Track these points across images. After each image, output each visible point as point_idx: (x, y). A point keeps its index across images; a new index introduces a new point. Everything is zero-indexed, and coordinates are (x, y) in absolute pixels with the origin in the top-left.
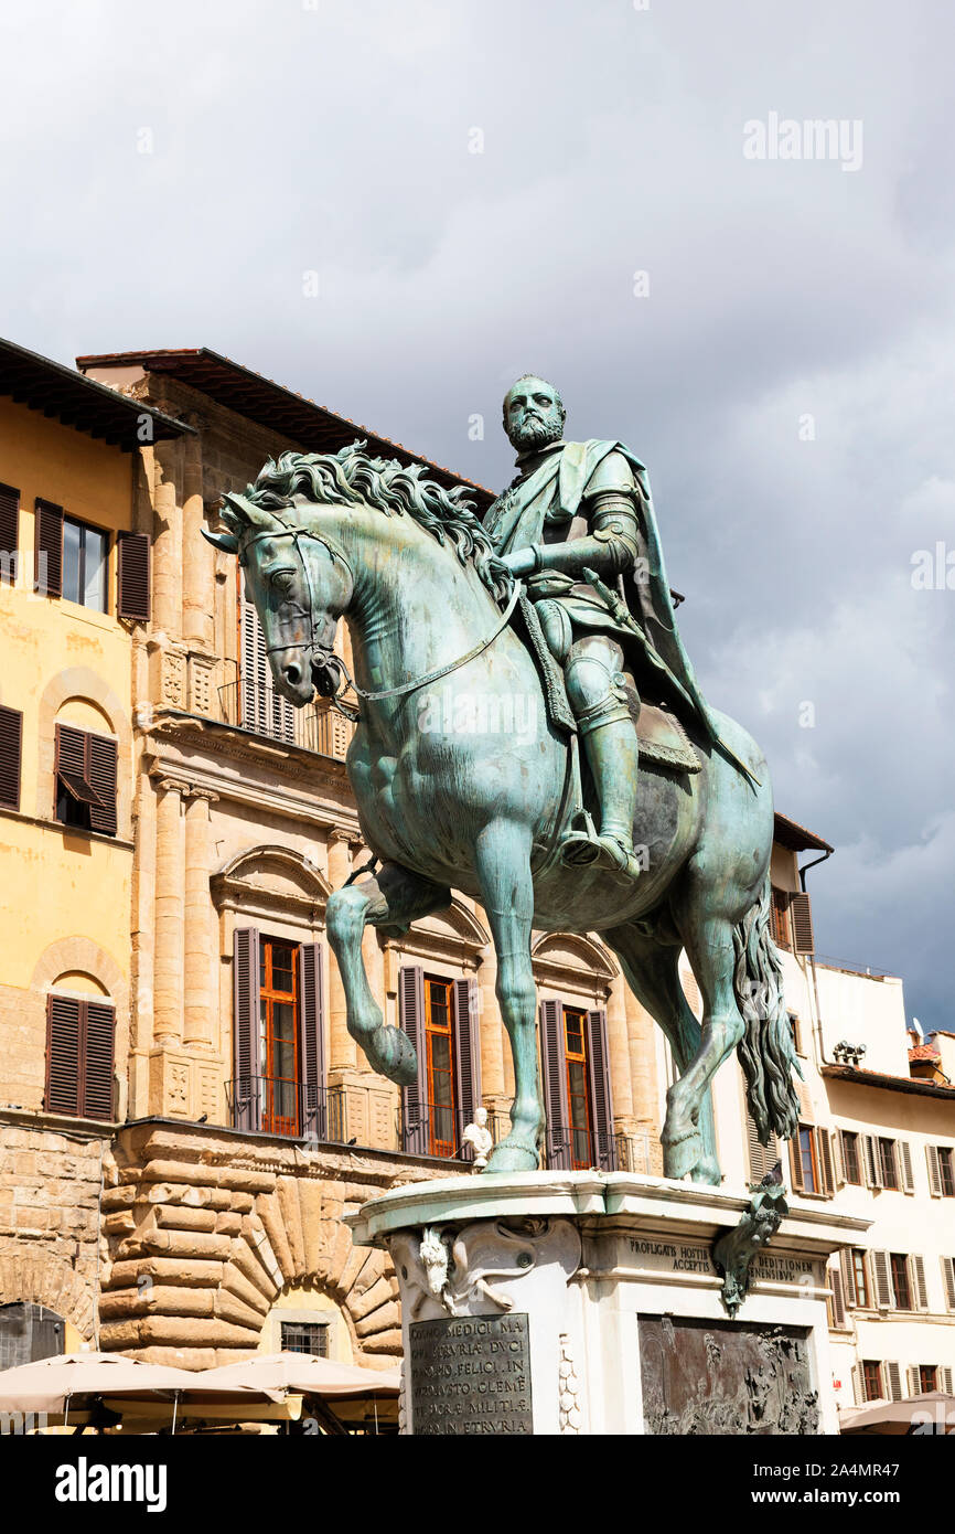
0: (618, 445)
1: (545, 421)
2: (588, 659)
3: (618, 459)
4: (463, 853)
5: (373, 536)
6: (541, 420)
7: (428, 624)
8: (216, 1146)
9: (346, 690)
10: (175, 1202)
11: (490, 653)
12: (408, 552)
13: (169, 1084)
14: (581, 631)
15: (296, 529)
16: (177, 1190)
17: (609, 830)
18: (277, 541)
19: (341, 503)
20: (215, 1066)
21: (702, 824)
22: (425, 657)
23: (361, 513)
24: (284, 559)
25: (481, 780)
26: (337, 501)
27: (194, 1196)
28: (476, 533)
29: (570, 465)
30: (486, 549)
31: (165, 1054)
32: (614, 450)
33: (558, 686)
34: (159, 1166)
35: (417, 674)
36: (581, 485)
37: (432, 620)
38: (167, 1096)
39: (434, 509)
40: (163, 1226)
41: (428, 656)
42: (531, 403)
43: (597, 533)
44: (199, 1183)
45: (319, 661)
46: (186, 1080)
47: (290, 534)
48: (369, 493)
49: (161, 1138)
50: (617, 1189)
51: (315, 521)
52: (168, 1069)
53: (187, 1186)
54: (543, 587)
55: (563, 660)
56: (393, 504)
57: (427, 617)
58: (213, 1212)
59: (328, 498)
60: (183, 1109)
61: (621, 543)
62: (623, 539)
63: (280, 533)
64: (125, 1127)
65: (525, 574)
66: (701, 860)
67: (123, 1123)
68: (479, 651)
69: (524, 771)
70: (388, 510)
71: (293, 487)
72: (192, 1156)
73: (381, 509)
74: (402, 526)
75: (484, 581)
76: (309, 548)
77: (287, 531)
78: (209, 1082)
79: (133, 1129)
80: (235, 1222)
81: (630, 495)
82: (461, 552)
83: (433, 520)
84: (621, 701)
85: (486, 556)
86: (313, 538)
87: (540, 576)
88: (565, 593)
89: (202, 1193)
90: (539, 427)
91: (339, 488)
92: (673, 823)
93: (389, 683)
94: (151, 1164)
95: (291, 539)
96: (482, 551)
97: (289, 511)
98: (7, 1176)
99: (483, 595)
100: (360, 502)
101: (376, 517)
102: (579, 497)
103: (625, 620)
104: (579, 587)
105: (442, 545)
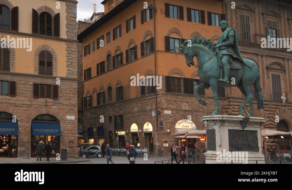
2: (224, 59)
3: (232, 31)
5: (197, 47)
8: (240, 100)
9: (195, 65)
10: (234, 108)
11: (211, 59)
12: (201, 48)
13: (233, 92)
14: (224, 55)
16: (234, 106)
18: (186, 50)
21: (243, 75)
23: (195, 45)
24: (186, 52)
27: (237, 107)
28: (211, 44)
29: (225, 32)
32: (231, 30)
34: (232, 103)
35: (202, 63)
36: (226, 35)
38: (232, 94)
39: (205, 43)
40: (232, 111)
43: (228, 42)
44: (237, 105)
45: (191, 62)
48: (197, 42)
49: (231, 100)
52: (232, 91)
54: (221, 49)
55: (221, 58)
56: (199, 43)
57: (203, 56)
60: (235, 95)
61: (231, 42)
65: (219, 47)
66: (243, 79)
67: (226, 98)
69: (215, 73)
71: (188, 43)
72: (236, 102)
73: (198, 44)
74: (201, 45)
75: (212, 50)
76: (189, 50)
77: (187, 48)
78: (239, 92)
79: (228, 98)
81: (233, 36)
83: (205, 44)
85: (212, 47)
87: (221, 47)
88: (224, 49)
89: (238, 107)
90: (223, 27)
92: (238, 75)
94: (230, 103)
97: (187, 46)
98: (210, 105)
99: (212, 52)
100: (195, 43)
101: (198, 45)
102: (226, 37)
103: (230, 52)
104: (226, 48)
105: (206, 47)
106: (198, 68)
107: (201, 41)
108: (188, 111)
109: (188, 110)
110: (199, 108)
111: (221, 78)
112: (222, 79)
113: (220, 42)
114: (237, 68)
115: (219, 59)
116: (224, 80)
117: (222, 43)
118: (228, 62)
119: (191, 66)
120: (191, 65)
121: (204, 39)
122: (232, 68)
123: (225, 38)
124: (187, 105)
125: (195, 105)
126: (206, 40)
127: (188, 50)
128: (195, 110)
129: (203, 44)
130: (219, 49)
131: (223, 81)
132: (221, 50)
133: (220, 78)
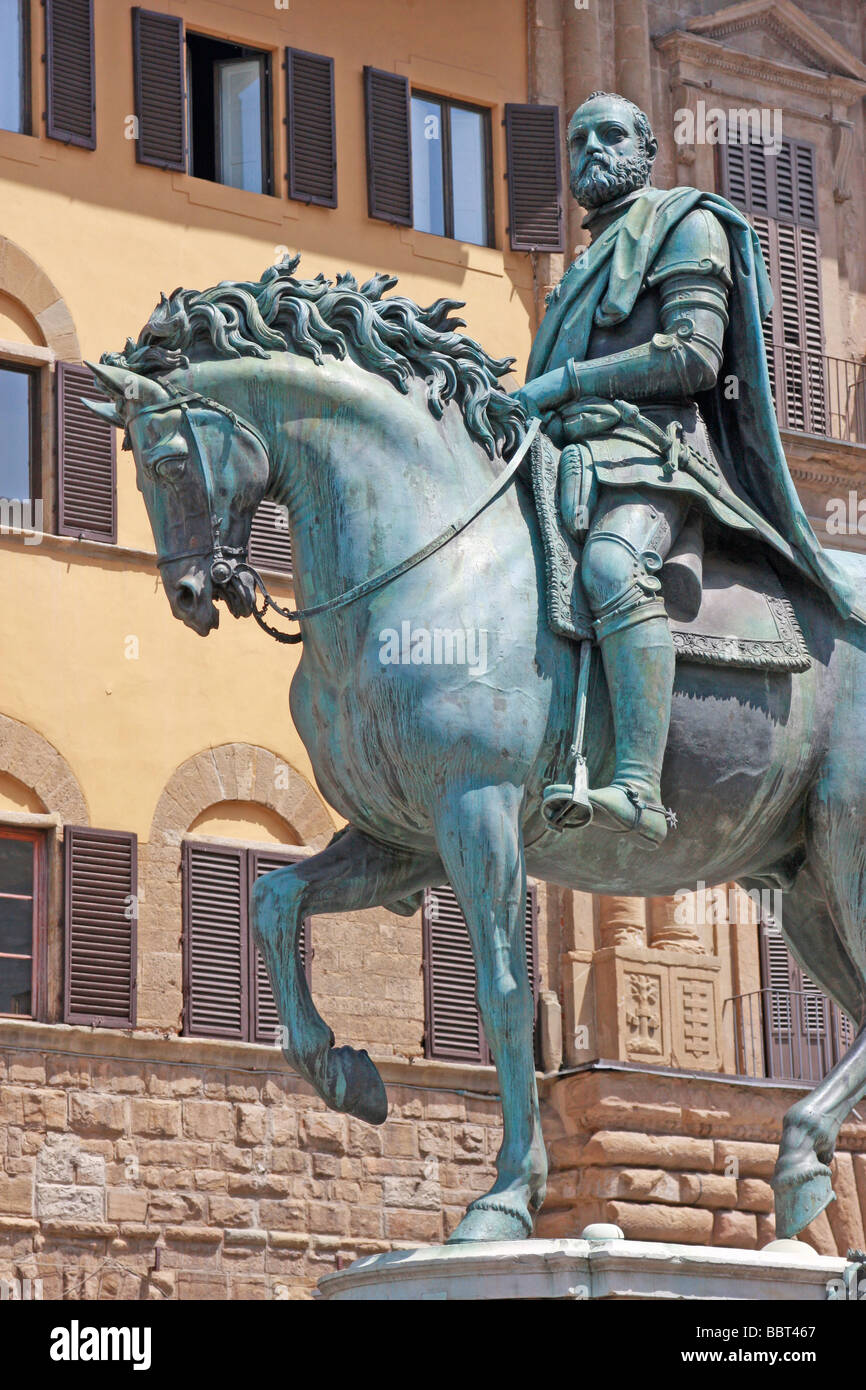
0: (704, 197)
1: (613, 164)
2: (610, 537)
3: (706, 223)
4: (426, 817)
5: (294, 393)
6: (605, 166)
7: (372, 510)
9: (265, 608)
10: (640, 1197)
11: (464, 542)
12: (347, 412)
13: (626, 1007)
15: (185, 399)
16: (641, 1177)
17: (624, 776)
18: (160, 416)
19: (251, 355)
20: (703, 975)
22: (366, 556)
23: (282, 363)
24: (171, 442)
25: (431, 723)
26: (247, 352)
27: (670, 1186)
28: (465, 363)
29: (628, 236)
30: (480, 387)
31: (618, 961)
32: (698, 205)
33: (564, 576)
34: (613, 1140)
35: (356, 581)
36: (641, 266)
37: (379, 502)
38: (624, 1029)
41: (371, 553)
42: (593, 140)
43: (658, 339)
44: (678, 1167)
45: (223, 575)
46: (657, 1001)
47: (178, 406)
48: (294, 332)
49: (611, 1096)
50: (603, 1265)
51: (213, 383)
52: (624, 984)
53: (658, 1173)
54: (574, 425)
55: (582, 536)
56: (330, 346)
57: (373, 500)
58: (705, 1212)
59: (233, 349)
60: (653, 1043)
61: (689, 351)
62: (692, 346)
63: (166, 405)
64: (562, 1077)
67: (556, 1072)
68: (444, 540)
69: (500, 704)
70: (319, 355)
71: (188, 338)
73: (310, 355)
74: (344, 374)
75: (474, 431)
76: (204, 422)
77: (174, 402)
78: (696, 1001)
79: (568, 1080)
80: (744, 1228)
81: (713, 276)
82: (436, 396)
83: (391, 358)
84: (648, 592)
86: (210, 408)
88: (609, 431)
89: (684, 1183)
90: (603, 177)
91: (248, 331)
92: (764, 746)
93: (322, 594)
94: (598, 1137)
95: (177, 412)
96: (473, 391)
97: (178, 373)
98: (371, 1161)
99: (468, 453)
100: (280, 348)
101: (302, 366)
102: (636, 286)
103: (684, 466)
104: (632, 423)
105: (403, 391)
106: (300, 645)
107: (343, 315)
108: (105, 1238)
109: (109, 1227)
110: (241, 1204)
111: (582, 772)
112: (594, 783)
113: (562, 345)
114: (759, 656)
115: (556, 541)
116: (613, 796)
117: (588, 356)
118: (655, 584)
119: (215, 624)
120: (221, 605)
121: (384, 304)
122: (701, 648)
123: (624, 302)
124: (95, 1164)
125: (199, 1160)
126: (411, 318)
127: (184, 427)
128: (191, 1229)
129: (367, 360)
130: (556, 425)
131: (602, 811)
132: (580, 440)
133: (559, 768)
